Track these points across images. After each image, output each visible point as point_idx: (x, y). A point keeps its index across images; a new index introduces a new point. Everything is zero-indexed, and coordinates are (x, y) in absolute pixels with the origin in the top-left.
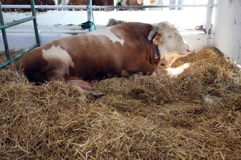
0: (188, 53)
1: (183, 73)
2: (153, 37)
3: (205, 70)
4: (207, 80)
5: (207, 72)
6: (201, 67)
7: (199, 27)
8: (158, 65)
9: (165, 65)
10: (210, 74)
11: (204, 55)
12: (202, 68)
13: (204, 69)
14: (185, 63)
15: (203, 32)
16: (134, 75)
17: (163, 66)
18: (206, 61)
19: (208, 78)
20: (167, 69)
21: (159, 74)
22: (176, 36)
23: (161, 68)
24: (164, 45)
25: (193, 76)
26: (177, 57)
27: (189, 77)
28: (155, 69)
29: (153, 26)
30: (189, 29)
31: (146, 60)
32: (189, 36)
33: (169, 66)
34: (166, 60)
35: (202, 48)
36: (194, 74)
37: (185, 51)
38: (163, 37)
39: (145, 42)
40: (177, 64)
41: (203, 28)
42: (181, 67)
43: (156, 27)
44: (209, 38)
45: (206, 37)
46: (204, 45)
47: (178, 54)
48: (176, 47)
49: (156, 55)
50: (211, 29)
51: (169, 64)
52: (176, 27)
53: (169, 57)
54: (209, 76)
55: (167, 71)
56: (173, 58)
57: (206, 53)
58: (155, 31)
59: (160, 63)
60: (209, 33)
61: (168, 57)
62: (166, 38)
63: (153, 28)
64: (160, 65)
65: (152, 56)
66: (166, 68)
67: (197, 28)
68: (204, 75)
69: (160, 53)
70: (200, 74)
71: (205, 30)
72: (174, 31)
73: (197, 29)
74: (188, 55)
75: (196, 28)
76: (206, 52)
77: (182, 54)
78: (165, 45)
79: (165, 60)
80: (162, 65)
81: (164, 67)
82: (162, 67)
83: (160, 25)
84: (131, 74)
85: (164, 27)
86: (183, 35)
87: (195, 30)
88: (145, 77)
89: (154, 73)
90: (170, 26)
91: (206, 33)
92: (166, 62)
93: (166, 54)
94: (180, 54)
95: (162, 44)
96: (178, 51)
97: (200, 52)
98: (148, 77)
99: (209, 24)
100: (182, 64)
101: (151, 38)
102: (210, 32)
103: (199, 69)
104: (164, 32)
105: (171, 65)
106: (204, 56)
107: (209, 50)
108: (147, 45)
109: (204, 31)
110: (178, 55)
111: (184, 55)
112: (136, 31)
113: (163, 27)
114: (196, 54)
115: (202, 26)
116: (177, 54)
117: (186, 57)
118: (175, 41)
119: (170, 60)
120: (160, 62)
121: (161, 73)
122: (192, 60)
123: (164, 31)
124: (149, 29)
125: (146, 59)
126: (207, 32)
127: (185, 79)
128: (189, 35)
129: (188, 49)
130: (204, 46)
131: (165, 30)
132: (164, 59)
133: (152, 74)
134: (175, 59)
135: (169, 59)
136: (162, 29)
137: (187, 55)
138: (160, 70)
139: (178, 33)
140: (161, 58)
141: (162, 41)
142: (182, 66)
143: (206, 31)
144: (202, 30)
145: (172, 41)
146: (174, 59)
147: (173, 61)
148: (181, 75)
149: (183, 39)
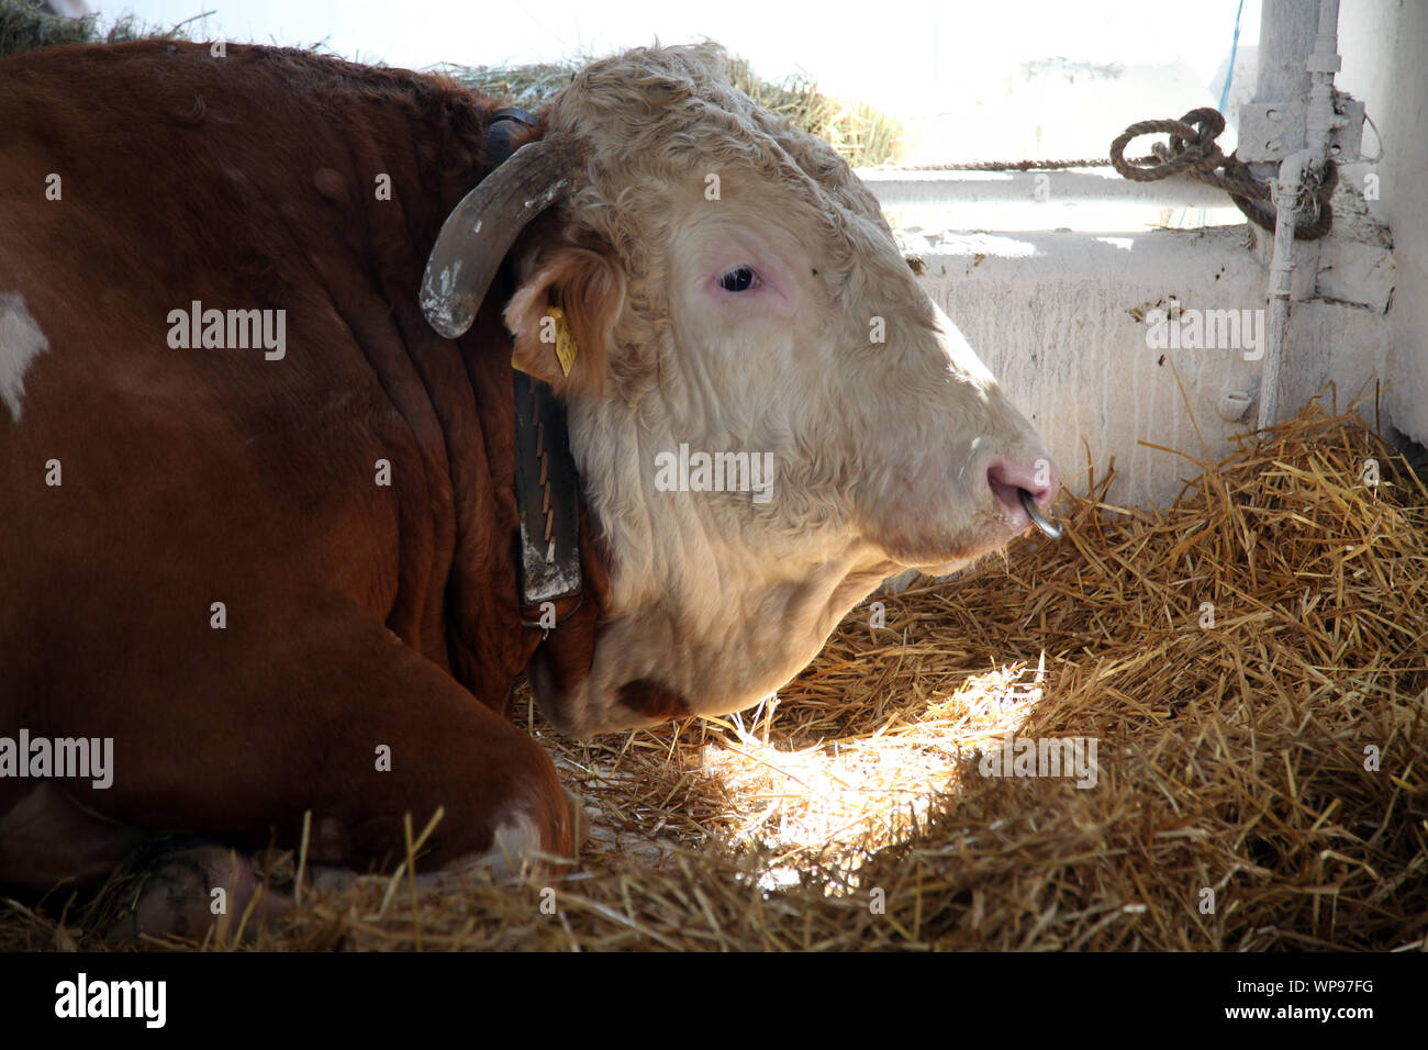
0: (1017, 520)
1: (946, 822)
2: (505, 283)
3: (1271, 770)
4: (1302, 924)
5: (1299, 809)
6: (1211, 726)
7: (1164, 138)
8: (578, 707)
9: (680, 706)
10: (1336, 843)
11: (1249, 540)
12: (1221, 748)
13: (1257, 758)
14: (978, 663)
15: (1232, 215)
16: (195, 867)
17: (659, 723)
18: (1287, 635)
19: (1317, 892)
20: (711, 752)
21: (598, 832)
22: (833, 277)
23: (617, 741)
24: (656, 403)
25: (1090, 872)
26: (856, 576)
27: (1037, 885)
28: (536, 766)
29: (496, 115)
30: (1025, 166)
31: (397, 619)
32: (1019, 263)
33: (748, 716)
34: (703, 625)
35: (1217, 436)
36: (1113, 835)
37: (964, 490)
38: (651, 285)
39: (371, 355)
40: (855, 688)
41: (1227, 142)
42: (921, 732)
43: (539, 128)
44: (1316, 294)
45: (1274, 287)
46: (1241, 405)
47: (871, 539)
48: (833, 432)
49: (543, 548)
50: (1329, 172)
51: (738, 690)
52: (832, 138)
53: (736, 587)
54: (1332, 868)
55: (714, 787)
56: (796, 593)
57: (1274, 520)
58: (530, 187)
59: (610, 672)
60: (1314, 227)
61: (725, 574)
62: (696, 298)
63: (502, 149)
64: (608, 702)
65: (477, 566)
66: (697, 737)
67: (1139, 148)
68: (1260, 850)
69: (607, 521)
70: (1199, 834)
71: (1243, 183)
72: (810, 198)
73: (1128, 170)
74: (1019, 548)
75: (1119, 146)
76: (1275, 503)
77: (928, 546)
78: (681, 407)
79: (677, 632)
80: (644, 696)
81: (665, 734)
82: (637, 730)
83: (603, 99)
84: (148, 860)
85: (660, 136)
86: (939, 250)
87: (1111, 173)
88: (373, 901)
89: (523, 820)
90: (745, 123)
91: (1268, 223)
92: (698, 650)
93: (687, 534)
94: (900, 547)
95: (629, 386)
96: (860, 491)
97: (1194, 498)
98: (424, 886)
99: (1307, 100)
100: (940, 686)
101: (473, 301)
102: (1326, 212)
103: (1173, 765)
104: (663, 205)
105: (768, 698)
106: (1241, 557)
107: (1317, 475)
108: (412, 393)
109: (1242, 202)
110: (872, 554)
111: (958, 551)
112: (236, 175)
113: (649, 128)
114: (1137, 538)
115: (1211, 121)
116: (855, 544)
117: (988, 582)
118: (826, 350)
119: (750, 627)
120: (608, 651)
121: (630, 827)
122: (1082, 618)
123: (662, 186)
124: (428, 151)
125: (388, 601)
126: (1285, 215)
127: (978, 912)
128: (1028, 249)
129: (1014, 475)
130: (1247, 415)
131: (670, 172)
132: (666, 614)
133: (484, 844)
134: (832, 604)
135: (732, 615)
136: (627, 165)
137: (1000, 548)
138: (603, 775)
139: (859, 223)
140: (629, 588)
141: (632, 348)
142: (934, 709)
143: (1266, 192)
144: (1200, 187)
145: (785, 346)
146: (816, 605)
147: (806, 649)
148: (920, 853)
149: (941, 318)
